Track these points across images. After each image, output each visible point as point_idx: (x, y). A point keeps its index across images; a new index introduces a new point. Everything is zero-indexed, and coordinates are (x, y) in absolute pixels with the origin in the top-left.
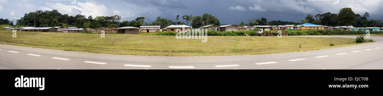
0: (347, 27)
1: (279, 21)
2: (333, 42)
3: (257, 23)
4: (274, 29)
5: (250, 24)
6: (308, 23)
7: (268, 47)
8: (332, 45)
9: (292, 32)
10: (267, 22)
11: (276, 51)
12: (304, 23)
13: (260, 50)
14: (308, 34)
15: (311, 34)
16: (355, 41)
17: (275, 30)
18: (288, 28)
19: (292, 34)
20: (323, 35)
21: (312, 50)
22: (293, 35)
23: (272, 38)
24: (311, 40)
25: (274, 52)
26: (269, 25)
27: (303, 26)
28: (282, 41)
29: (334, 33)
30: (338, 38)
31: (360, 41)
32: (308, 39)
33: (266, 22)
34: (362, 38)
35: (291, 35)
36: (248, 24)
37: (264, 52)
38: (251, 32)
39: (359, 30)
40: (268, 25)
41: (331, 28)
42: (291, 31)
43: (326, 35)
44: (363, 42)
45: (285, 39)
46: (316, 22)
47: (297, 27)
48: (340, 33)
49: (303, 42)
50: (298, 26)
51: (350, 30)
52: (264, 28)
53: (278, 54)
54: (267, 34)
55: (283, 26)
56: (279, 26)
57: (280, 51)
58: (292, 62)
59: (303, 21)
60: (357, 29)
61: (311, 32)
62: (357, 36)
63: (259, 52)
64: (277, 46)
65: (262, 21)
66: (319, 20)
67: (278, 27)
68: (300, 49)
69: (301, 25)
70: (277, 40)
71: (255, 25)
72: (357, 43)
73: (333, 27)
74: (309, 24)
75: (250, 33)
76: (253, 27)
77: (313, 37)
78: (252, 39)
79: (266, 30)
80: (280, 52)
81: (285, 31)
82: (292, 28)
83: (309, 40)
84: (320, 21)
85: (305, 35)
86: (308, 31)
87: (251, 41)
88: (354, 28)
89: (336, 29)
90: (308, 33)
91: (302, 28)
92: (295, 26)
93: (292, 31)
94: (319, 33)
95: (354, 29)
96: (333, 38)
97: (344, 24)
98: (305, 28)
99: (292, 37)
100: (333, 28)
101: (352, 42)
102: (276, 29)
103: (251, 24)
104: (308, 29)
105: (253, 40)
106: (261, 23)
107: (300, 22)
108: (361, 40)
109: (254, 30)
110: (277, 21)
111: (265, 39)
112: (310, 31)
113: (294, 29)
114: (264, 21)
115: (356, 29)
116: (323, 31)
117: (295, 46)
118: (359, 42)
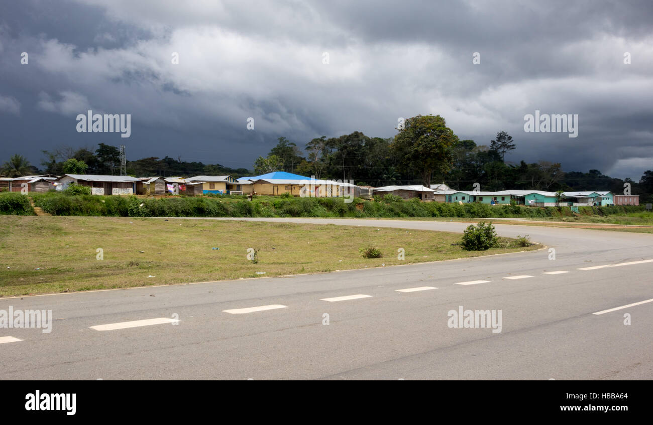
0: (426, 189)
1: (169, 162)
2: (376, 245)
3: (82, 164)
4: (149, 190)
5: (50, 166)
6: (279, 169)
7: (129, 260)
8: (372, 255)
9: (218, 204)
10: (124, 163)
11: (167, 274)
12: (265, 172)
13: (99, 272)
14: (281, 211)
15: (293, 213)
16: (461, 240)
17: (153, 194)
18: (206, 187)
19: (223, 212)
20: (337, 217)
21: (303, 271)
22: (222, 216)
23: (144, 223)
24: (293, 235)
25: (159, 281)
26: (128, 173)
27: (260, 182)
28: (183, 236)
29: (378, 210)
30: (395, 229)
31: (480, 242)
32: (281, 230)
33: (119, 161)
34: (488, 232)
35: (217, 215)
36: (44, 168)
37: (117, 280)
38: (57, 197)
39: (472, 200)
40: (123, 174)
41: (367, 191)
42: (218, 200)
43: (349, 216)
44: (491, 245)
45: (193, 230)
46: (309, 168)
47: (239, 187)
48: (397, 210)
49: (263, 243)
50: (243, 181)
51: (438, 199)
52: (109, 186)
53: (176, 286)
54: (123, 210)
55: (188, 181)
56: (169, 179)
57: (182, 276)
58: (237, 316)
59: (260, 163)
60: (462, 198)
61: (292, 203)
62: (469, 224)
63: (92, 281)
64: (163, 254)
65: (99, 156)
66: (322, 160)
67: (167, 183)
68: (259, 269)
69: (255, 179)
70: (161, 231)
71: (71, 172)
72: (469, 250)
73: (372, 186)
74: (284, 173)
75: (54, 202)
76: (66, 181)
77: (301, 225)
78: (59, 229)
79: (116, 192)
80: (182, 281)
81: (193, 198)
82: (222, 189)
83: (285, 234)
84: (323, 165)
85: (269, 216)
86: (281, 200)
87: (59, 238)
88: (453, 192)
89: (386, 196)
90: (280, 208)
91: (259, 189)
92: (231, 182)
93: (222, 201)
94: (321, 209)
95: (453, 198)
96: (375, 230)
97: (416, 178)
98: (269, 190)
99: (221, 221)
100: (375, 193)
101: (449, 246)
102: (157, 189)
103: (55, 167)
104: (280, 193)
105: (66, 234)
106: (95, 166)
107: (251, 169)
108: (483, 239)
109: (68, 193)
110: (161, 158)
111: (116, 230)
112: (286, 199)
113: (228, 193)
114: (110, 160)
115: (460, 197)
116: (334, 203)
117: (231, 256)
118: (474, 244)
